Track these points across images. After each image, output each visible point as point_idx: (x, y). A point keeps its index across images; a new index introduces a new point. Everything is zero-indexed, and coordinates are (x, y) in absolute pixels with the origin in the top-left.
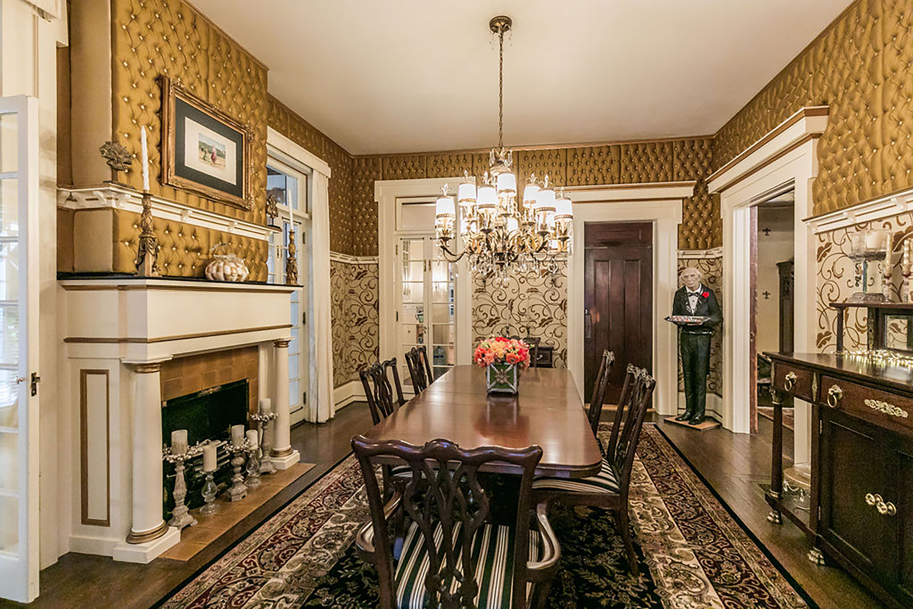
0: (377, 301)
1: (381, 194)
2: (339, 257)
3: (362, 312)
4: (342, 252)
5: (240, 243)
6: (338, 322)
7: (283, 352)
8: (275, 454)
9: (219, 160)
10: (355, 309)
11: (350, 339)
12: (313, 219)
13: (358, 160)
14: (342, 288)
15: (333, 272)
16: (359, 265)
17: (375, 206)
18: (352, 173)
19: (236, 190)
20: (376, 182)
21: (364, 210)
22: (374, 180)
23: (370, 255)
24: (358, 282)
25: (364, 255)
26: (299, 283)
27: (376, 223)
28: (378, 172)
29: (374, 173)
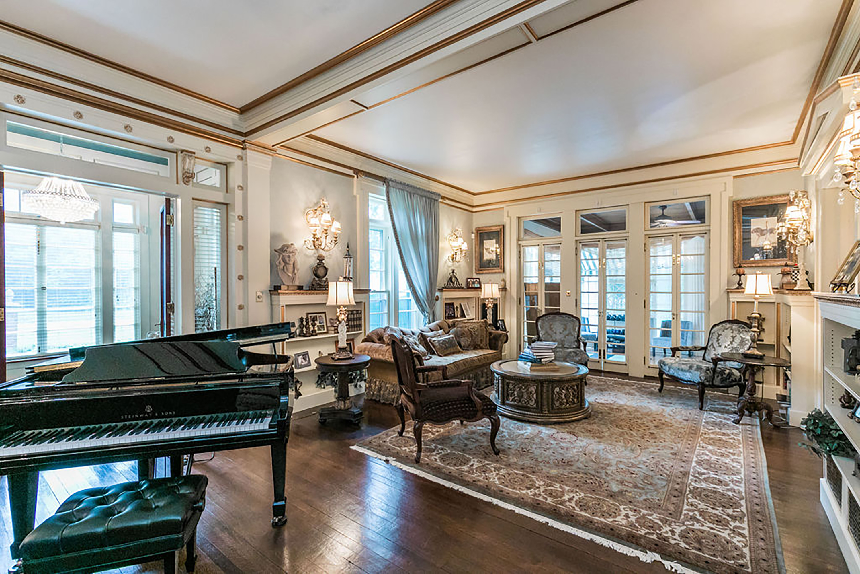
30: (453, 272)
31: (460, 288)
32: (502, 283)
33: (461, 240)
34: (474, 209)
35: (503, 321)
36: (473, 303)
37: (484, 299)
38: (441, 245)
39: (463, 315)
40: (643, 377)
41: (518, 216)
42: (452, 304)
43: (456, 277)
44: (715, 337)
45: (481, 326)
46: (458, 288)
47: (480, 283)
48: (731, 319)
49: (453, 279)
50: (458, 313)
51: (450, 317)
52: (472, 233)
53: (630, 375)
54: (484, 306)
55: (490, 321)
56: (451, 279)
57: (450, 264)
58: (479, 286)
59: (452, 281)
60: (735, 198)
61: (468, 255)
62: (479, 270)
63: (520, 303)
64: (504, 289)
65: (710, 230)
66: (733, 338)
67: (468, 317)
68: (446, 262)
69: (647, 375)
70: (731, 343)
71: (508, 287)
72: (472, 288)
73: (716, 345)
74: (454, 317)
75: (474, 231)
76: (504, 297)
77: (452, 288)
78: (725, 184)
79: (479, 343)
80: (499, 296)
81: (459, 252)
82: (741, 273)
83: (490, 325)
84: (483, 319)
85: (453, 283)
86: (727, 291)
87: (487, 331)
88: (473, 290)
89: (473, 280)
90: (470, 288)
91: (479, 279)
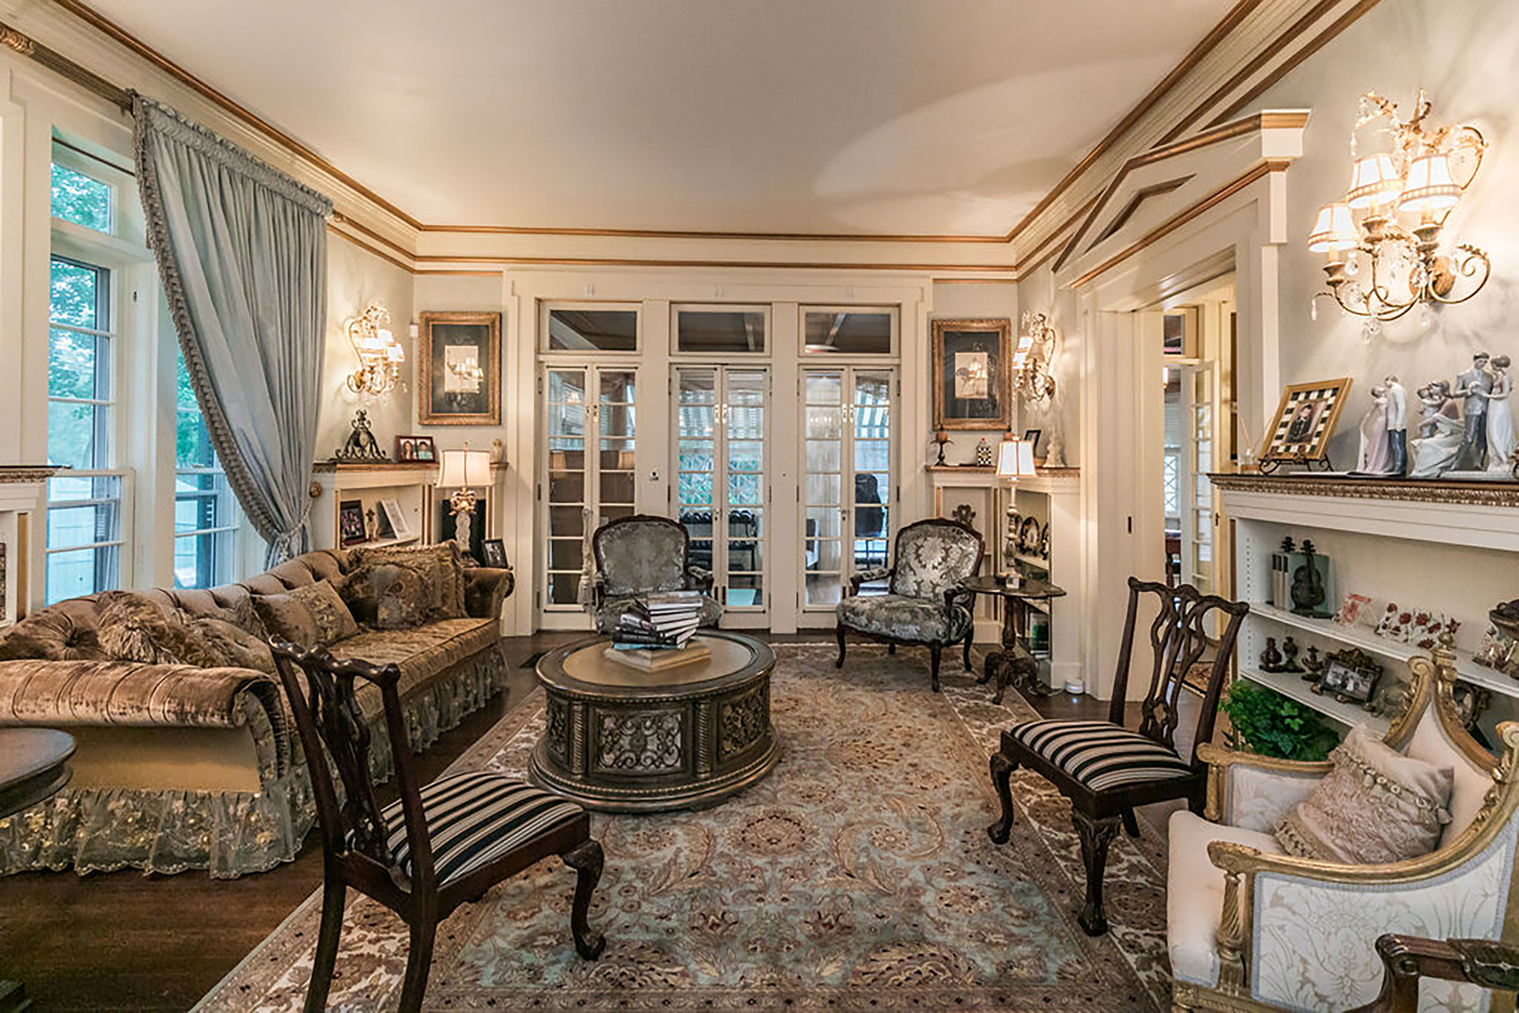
30: (362, 418)
31: (380, 462)
32: (496, 450)
33: (385, 336)
34: (418, 266)
35: (500, 542)
36: (416, 499)
37: (443, 489)
38: (331, 342)
39: (386, 531)
40: (795, 631)
41: (539, 296)
42: (357, 505)
43: (369, 433)
44: (911, 549)
45: (441, 560)
46: (377, 462)
47: (432, 449)
48: (935, 518)
49: (363, 438)
50: (372, 527)
51: (351, 539)
52: (412, 323)
53: (772, 631)
54: (446, 506)
55: (463, 544)
56: (356, 434)
57: (352, 396)
58: (429, 456)
59: (357, 443)
60: (933, 316)
61: (404, 376)
62: (429, 417)
63: (539, 498)
64: (501, 465)
65: (899, 366)
66: (947, 550)
67: (400, 538)
68: (339, 389)
69: (801, 627)
70: (944, 559)
71: (511, 459)
72: (411, 461)
73: (914, 564)
74: (362, 539)
75: (416, 319)
76: (501, 484)
77: (359, 461)
78: (922, 289)
79: (438, 604)
80: (490, 483)
81: (380, 369)
82: (943, 439)
83: (465, 553)
84: (444, 539)
85: (363, 449)
86: (928, 470)
87: (457, 570)
88: (417, 466)
89: (412, 442)
90: (405, 462)
91: (431, 438)
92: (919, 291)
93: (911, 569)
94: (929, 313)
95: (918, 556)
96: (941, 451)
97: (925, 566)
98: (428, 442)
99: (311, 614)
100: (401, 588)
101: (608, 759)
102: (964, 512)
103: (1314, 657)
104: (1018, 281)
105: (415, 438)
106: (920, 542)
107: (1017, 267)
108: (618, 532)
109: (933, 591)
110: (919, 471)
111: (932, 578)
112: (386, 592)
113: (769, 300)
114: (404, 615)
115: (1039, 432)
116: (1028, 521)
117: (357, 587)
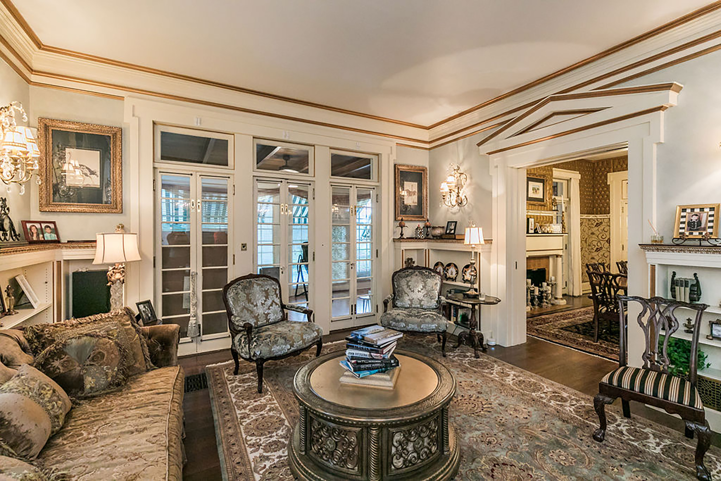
0: (609, 239)
1: (612, 180)
2: (585, 216)
3: (599, 244)
4: (587, 214)
5: (543, 218)
6: (584, 249)
7: (560, 259)
8: (556, 298)
9: (538, 191)
10: (595, 243)
11: (591, 259)
12: (571, 200)
13: (597, 163)
14: (587, 232)
15: (581, 224)
16: (597, 219)
17: (608, 187)
18: (594, 171)
19: (542, 200)
20: (608, 174)
21: (601, 189)
22: (608, 172)
23: (605, 214)
24: (597, 228)
25: (600, 214)
26: (566, 232)
27: (608, 196)
28: (610, 168)
29: (607, 169)
34: (33, 77)
43: (9, 219)
44: (403, 283)
46: (19, 244)
47: (56, 231)
49: (6, 223)
50: (11, 301)
52: (29, 126)
58: (54, 237)
60: (395, 162)
62: (50, 205)
63: (155, 266)
65: (378, 187)
66: (425, 282)
67: (37, 307)
70: (424, 287)
72: (38, 242)
73: (407, 290)
74: (3, 313)
75: (34, 123)
79: (132, 362)
82: (403, 225)
85: (5, 233)
86: (394, 240)
87: (138, 331)
88: (42, 246)
89: (38, 226)
90: (32, 243)
91: (54, 223)
92: (390, 149)
93: (406, 293)
94: (394, 160)
95: (408, 286)
96: (402, 232)
97: (413, 291)
98: (52, 226)
99: (44, 406)
100: (103, 355)
101: (398, 463)
102: (410, 261)
103: (689, 323)
104: (430, 149)
105: (40, 223)
106: (409, 278)
107: (430, 142)
108: (240, 287)
109: (420, 304)
110: (390, 241)
111: (419, 297)
112: (88, 363)
113: (313, 143)
114: (110, 379)
115: (456, 222)
116: (449, 265)
117: (56, 363)
